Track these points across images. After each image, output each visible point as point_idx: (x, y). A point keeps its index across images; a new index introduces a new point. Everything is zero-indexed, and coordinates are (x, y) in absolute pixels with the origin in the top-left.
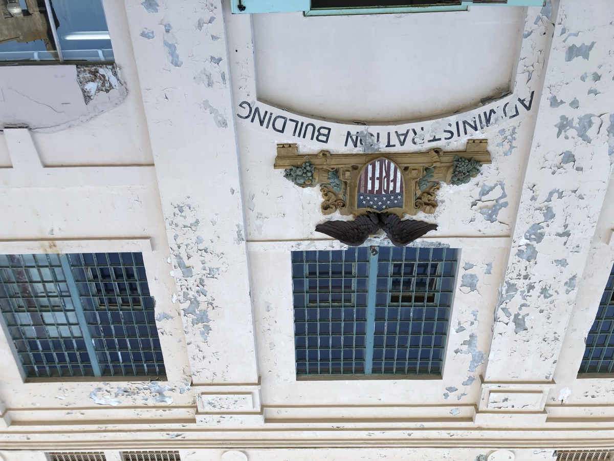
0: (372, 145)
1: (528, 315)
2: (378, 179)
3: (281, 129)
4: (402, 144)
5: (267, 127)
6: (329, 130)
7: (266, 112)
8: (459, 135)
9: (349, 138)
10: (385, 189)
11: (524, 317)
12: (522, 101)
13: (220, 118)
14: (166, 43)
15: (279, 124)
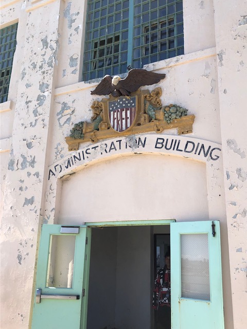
0: (130, 140)
1: (41, 50)
2: (123, 119)
3: (189, 143)
4: (113, 143)
5: (199, 144)
7: (199, 154)
8: (83, 152)
9: (143, 143)
10: (119, 113)
11: (43, 47)
12: (54, 174)
13: (233, 146)
15: (190, 146)
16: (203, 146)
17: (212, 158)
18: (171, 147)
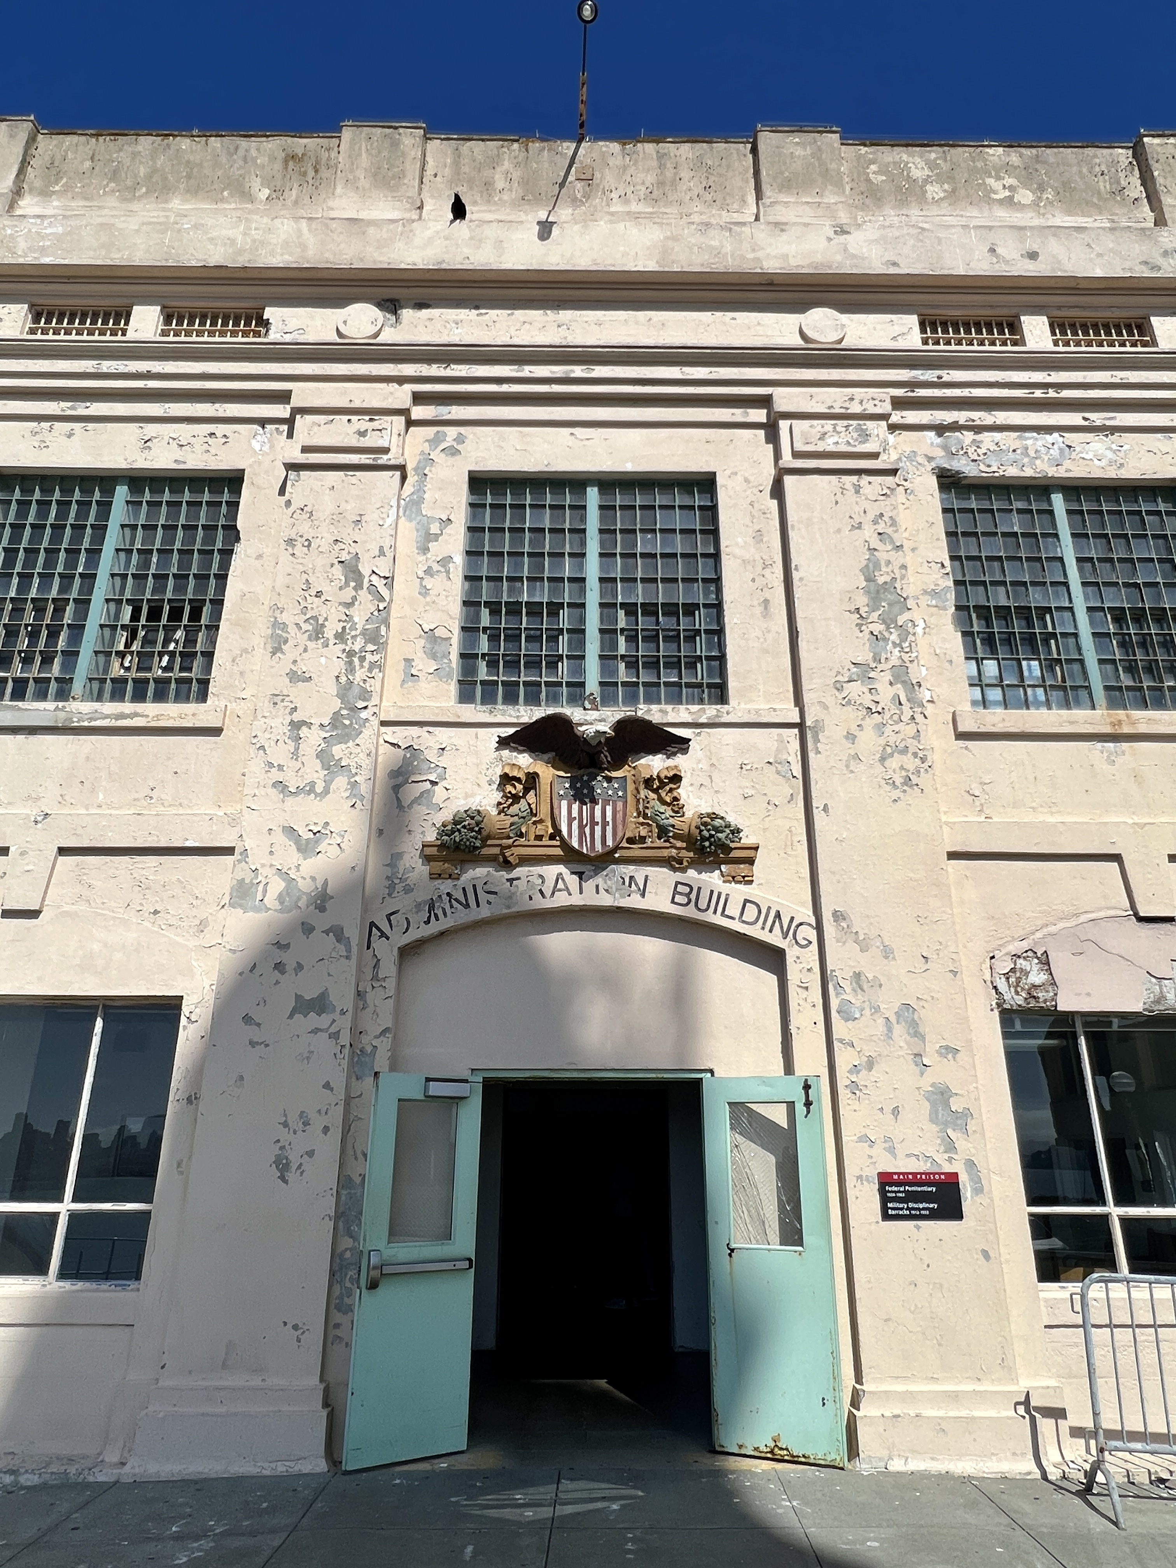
0: (607, 875)
1: (341, 588)
2: (597, 823)
3: (748, 904)
4: (559, 876)
5: (769, 908)
6: (673, 902)
7: (771, 931)
8: (474, 886)
9: (642, 888)
10: (584, 807)
11: (347, 584)
12: (383, 935)
13: (844, 924)
14: (922, 1038)
15: (751, 913)
16: (778, 915)
17: (797, 942)
18: (709, 906)
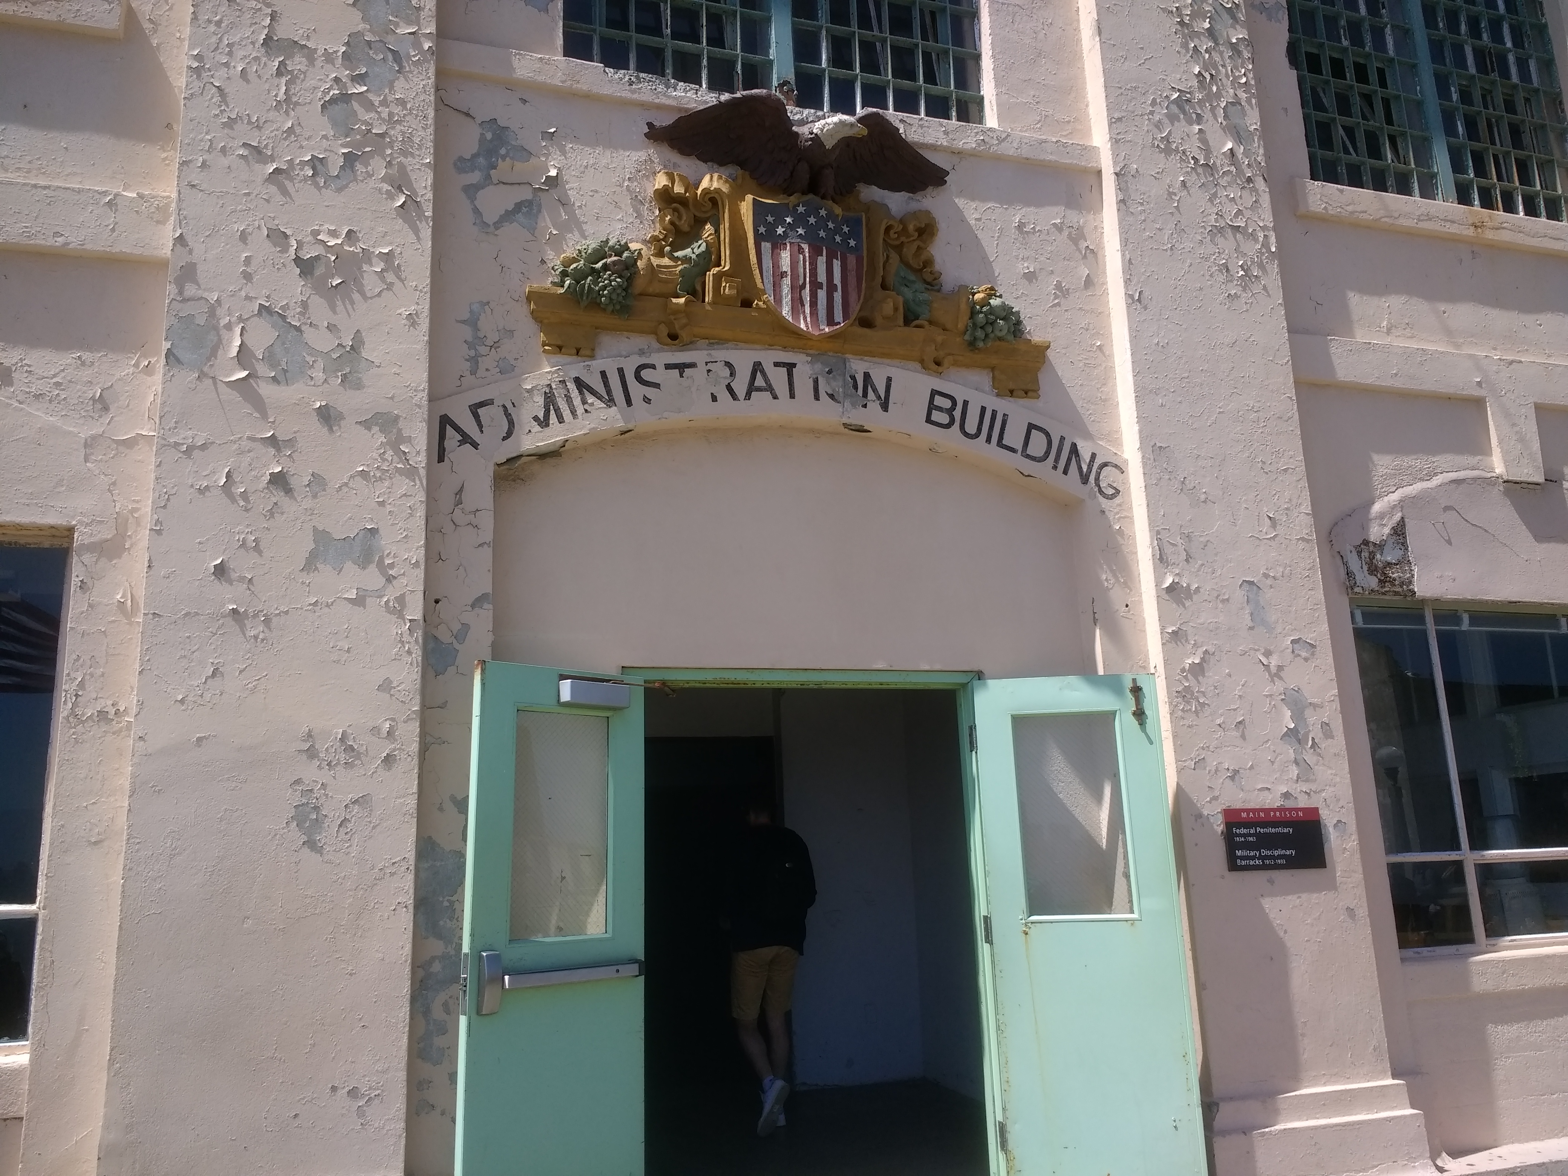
0: (829, 372)
2: (820, 286)
3: (1033, 431)
4: (757, 368)
5: (1063, 439)
6: (929, 420)
7: (1065, 472)
8: (621, 371)
9: (883, 396)
12: (466, 439)
14: (1270, 629)
15: (1038, 443)
16: (1074, 450)
17: (1101, 491)
18: (979, 429)
